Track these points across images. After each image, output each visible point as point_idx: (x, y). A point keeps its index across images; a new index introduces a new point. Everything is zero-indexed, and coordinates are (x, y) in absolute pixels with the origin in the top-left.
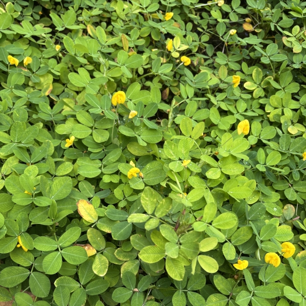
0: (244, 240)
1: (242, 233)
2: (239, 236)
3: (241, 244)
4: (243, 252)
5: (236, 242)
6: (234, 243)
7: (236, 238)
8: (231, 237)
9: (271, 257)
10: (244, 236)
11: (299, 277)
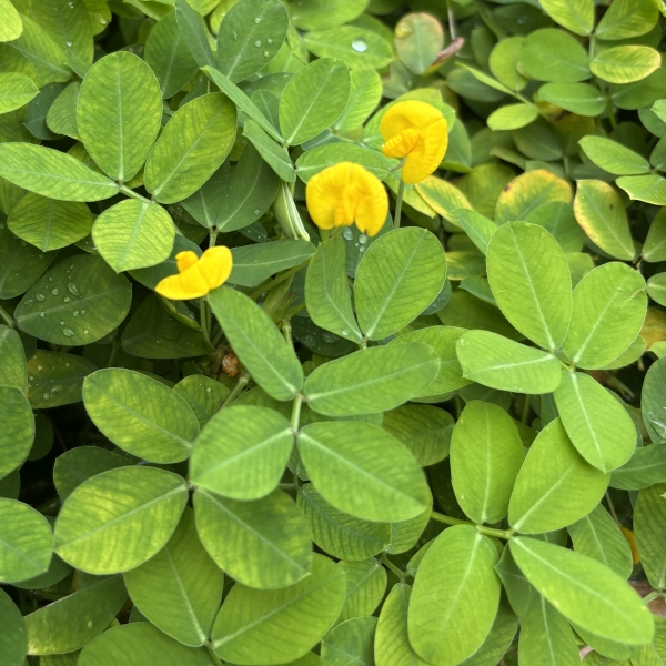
0: (208, 167)
1: (188, 134)
2: (178, 153)
3: (195, 188)
4: (221, 227)
5: (173, 186)
6: (165, 195)
7: (166, 166)
8: (141, 171)
9: (335, 190)
10: (200, 147)
11: (521, 274)
